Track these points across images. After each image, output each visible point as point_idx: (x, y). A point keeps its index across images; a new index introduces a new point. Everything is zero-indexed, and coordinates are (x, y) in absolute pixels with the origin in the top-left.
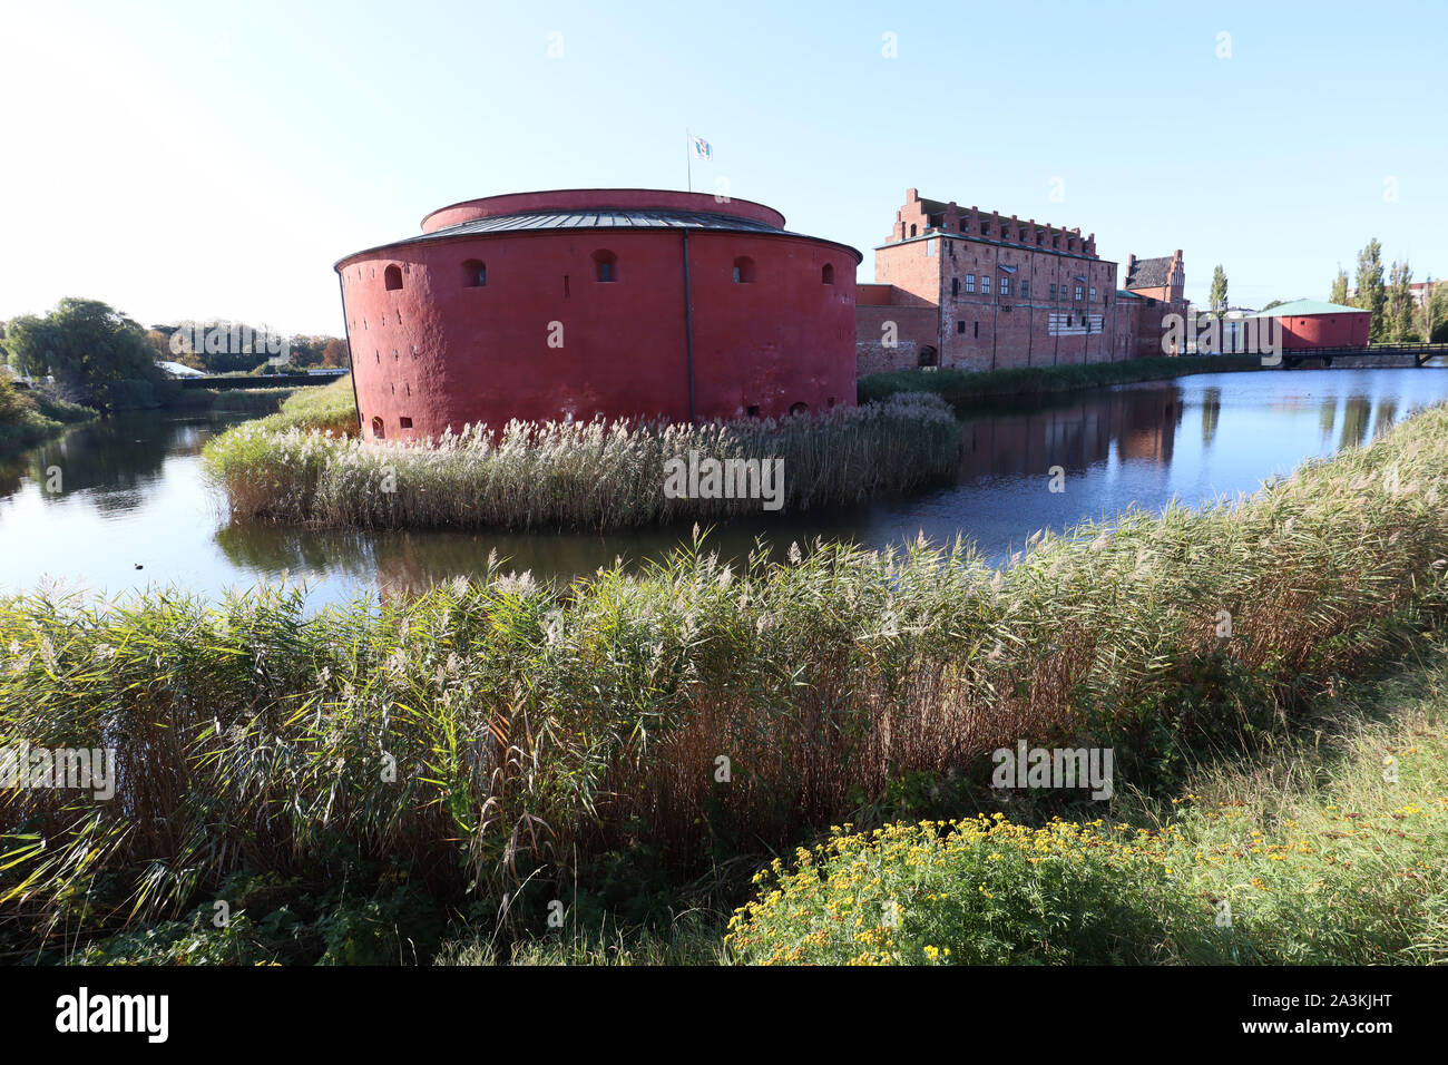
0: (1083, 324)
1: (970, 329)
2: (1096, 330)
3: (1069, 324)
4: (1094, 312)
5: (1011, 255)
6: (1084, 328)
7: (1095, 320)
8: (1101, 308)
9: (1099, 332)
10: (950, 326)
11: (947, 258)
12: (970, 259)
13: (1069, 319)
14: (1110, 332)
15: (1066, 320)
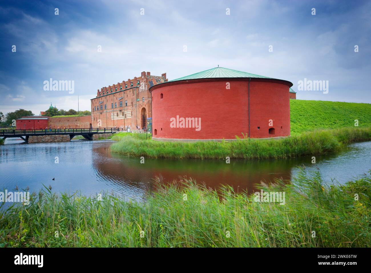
0: (123, 115)
1: (96, 119)
2: (129, 116)
3: (118, 116)
4: (127, 109)
5: (102, 99)
6: (124, 116)
7: (128, 113)
8: (130, 108)
9: (131, 117)
10: (93, 119)
11: (92, 104)
12: (95, 103)
13: (117, 114)
14: (135, 117)
15: (116, 114)
